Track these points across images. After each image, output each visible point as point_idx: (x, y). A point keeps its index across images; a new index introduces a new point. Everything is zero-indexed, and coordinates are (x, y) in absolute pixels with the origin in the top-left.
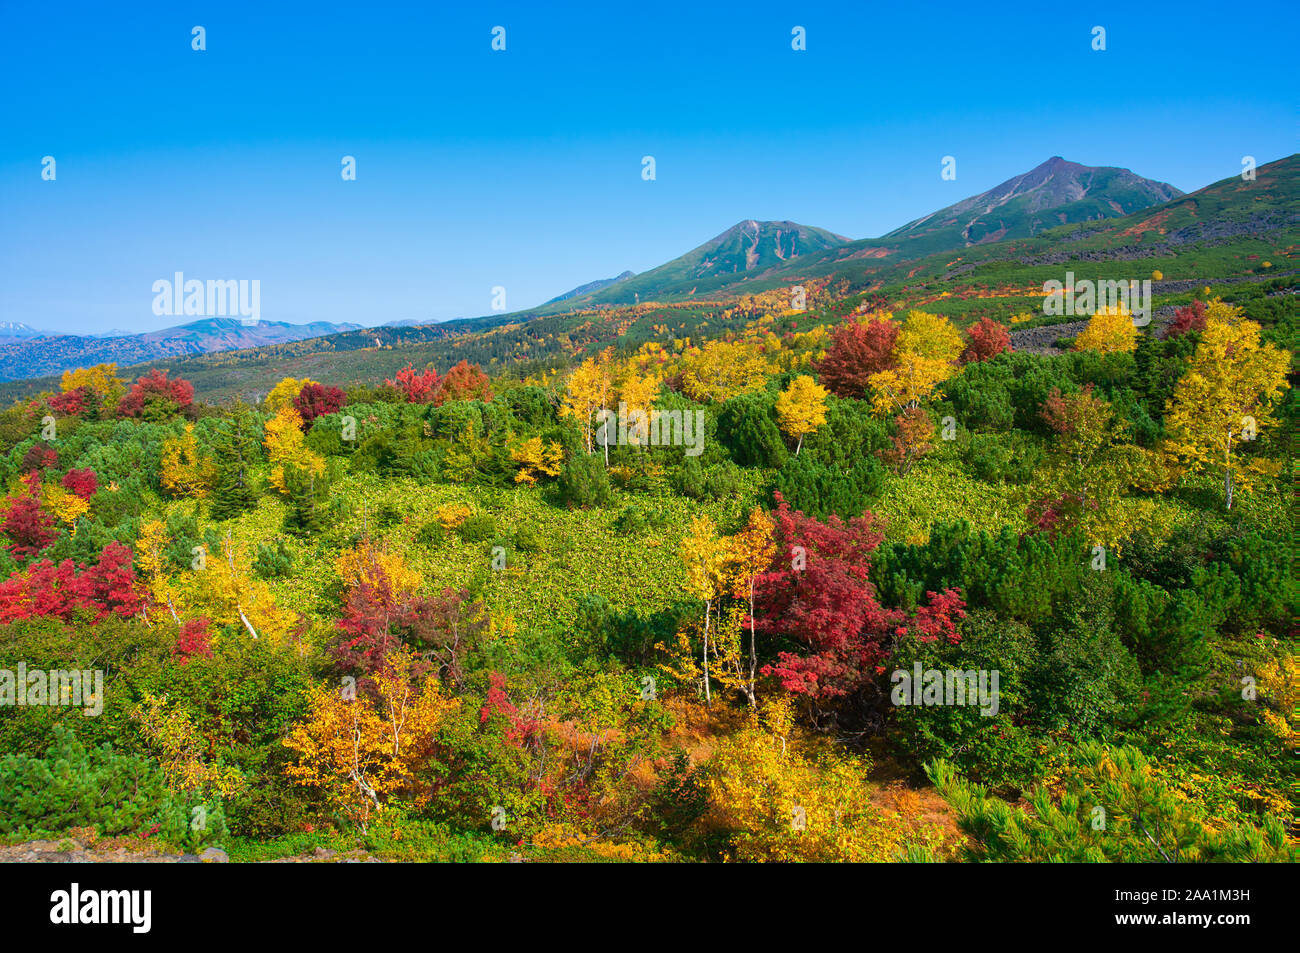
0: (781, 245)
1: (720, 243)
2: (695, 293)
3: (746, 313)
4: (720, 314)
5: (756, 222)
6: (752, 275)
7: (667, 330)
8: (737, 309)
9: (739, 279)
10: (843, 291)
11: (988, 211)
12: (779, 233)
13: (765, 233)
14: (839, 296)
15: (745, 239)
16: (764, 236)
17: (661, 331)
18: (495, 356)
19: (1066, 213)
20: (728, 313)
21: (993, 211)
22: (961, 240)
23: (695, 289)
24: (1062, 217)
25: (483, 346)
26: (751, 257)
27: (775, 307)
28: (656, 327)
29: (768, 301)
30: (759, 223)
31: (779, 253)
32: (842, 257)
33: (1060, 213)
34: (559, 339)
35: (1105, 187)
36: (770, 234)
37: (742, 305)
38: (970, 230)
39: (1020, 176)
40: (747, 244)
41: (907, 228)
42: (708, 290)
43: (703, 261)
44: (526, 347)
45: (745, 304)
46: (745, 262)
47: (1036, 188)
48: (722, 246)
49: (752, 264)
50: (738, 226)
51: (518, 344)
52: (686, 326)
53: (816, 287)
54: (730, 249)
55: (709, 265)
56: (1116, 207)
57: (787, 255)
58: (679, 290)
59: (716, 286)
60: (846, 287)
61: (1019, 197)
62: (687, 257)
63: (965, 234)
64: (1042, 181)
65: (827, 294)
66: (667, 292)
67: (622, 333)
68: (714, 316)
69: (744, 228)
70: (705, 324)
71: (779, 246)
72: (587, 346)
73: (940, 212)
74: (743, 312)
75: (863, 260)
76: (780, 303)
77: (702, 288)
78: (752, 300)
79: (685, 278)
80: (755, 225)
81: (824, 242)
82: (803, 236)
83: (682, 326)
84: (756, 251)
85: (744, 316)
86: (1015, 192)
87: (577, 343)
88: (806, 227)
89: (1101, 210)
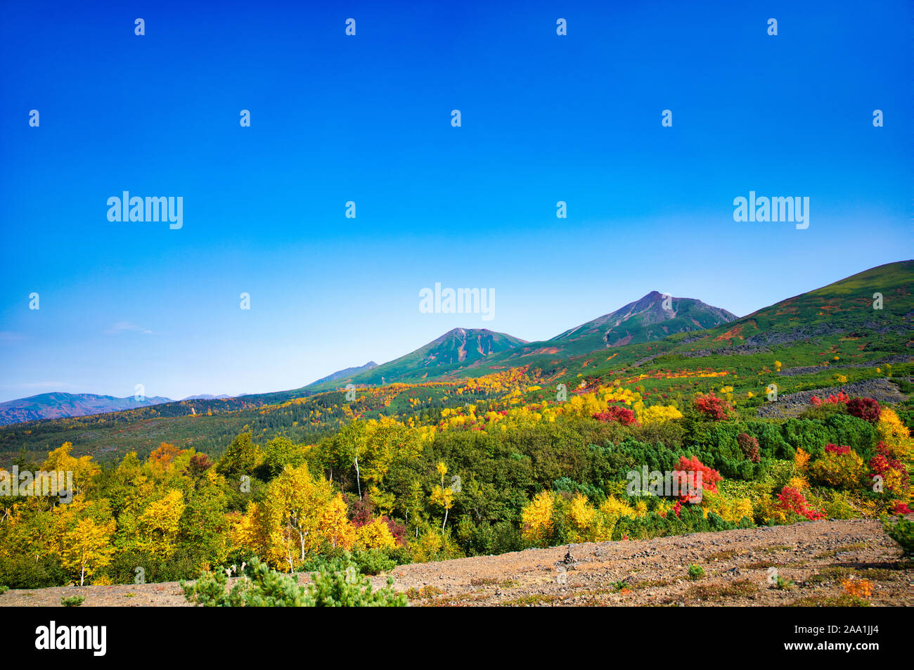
0: (481, 345)
1: (440, 343)
2: (427, 377)
3: (473, 391)
4: (455, 390)
5: (463, 329)
6: (465, 365)
7: (419, 402)
8: (466, 388)
9: (457, 367)
10: (537, 375)
11: (618, 324)
12: (479, 337)
13: (470, 337)
14: (535, 379)
15: (457, 340)
16: (469, 339)
17: (415, 403)
18: (295, 420)
19: (667, 326)
20: (461, 391)
21: (620, 324)
22: (603, 342)
23: (427, 374)
24: (665, 329)
25: (286, 413)
26: (461, 353)
27: (492, 386)
28: (411, 400)
29: (487, 382)
30: (466, 330)
31: (480, 350)
32: (526, 354)
33: (663, 326)
34: (343, 408)
35: (688, 310)
36: (473, 337)
37: (470, 385)
38: (608, 336)
39: (634, 303)
40: (458, 344)
41: (565, 334)
42: (435, 375)
43: (429, 355)
44: (318, 414)
45: (471, 384)
46: (457, 355)
47: (646, 310)
48: (442, 345)
49: (463, 357)
50: (451, 332)
51: (312, 412)
52: (432, 399)
53: (519, 373)
54: (446, 347)
55: (433, 358)
56: (696, 323)
57: (486, 352)
58: (415, 375)
59: (441, 372)
60: (540, 373)
61: (635, 316)
62: (417, 352)
63: (605, 339)
64: (648, 306)
65: (527, 377)
66: (407, 376)
67: (388, 404)
68: (451, 393)
69: (456, 333)
70: (445, 398)
71: (480, 346)
72: (364, 413)
73: (585, 324)
74: (470, 389)
75: (542, 355)
76: (495, 383)
77: (432, 373)
78: (476, 381)
79: (416, 366)
80: (463, 331)
81: (510, 343)
82: (496, 339)
83: (430, 399)
84: (465, 349)
85: (471, 392)
86: (632, 313)
87: (356, 411)
88: (497, 333)
89: (688, 324)
